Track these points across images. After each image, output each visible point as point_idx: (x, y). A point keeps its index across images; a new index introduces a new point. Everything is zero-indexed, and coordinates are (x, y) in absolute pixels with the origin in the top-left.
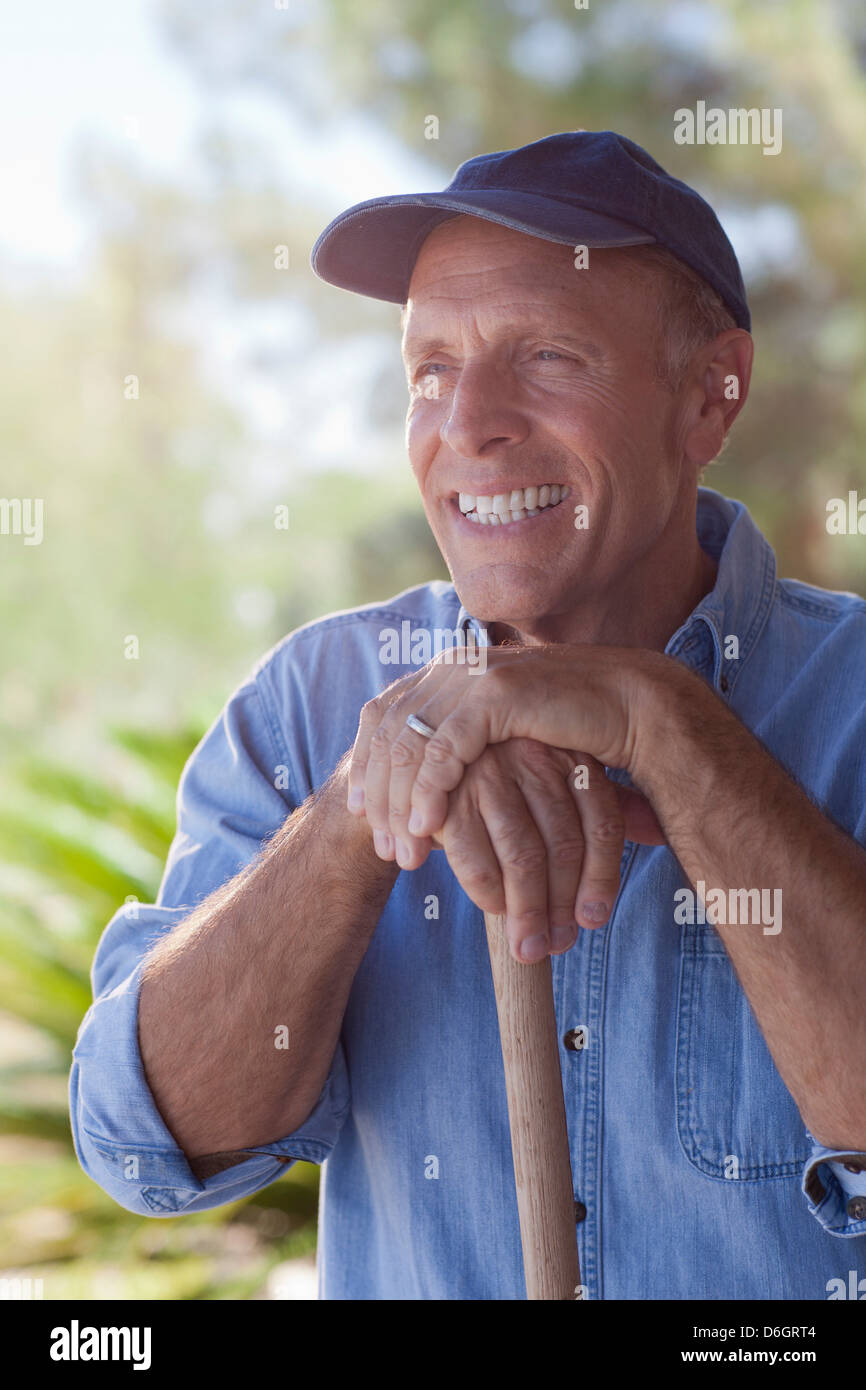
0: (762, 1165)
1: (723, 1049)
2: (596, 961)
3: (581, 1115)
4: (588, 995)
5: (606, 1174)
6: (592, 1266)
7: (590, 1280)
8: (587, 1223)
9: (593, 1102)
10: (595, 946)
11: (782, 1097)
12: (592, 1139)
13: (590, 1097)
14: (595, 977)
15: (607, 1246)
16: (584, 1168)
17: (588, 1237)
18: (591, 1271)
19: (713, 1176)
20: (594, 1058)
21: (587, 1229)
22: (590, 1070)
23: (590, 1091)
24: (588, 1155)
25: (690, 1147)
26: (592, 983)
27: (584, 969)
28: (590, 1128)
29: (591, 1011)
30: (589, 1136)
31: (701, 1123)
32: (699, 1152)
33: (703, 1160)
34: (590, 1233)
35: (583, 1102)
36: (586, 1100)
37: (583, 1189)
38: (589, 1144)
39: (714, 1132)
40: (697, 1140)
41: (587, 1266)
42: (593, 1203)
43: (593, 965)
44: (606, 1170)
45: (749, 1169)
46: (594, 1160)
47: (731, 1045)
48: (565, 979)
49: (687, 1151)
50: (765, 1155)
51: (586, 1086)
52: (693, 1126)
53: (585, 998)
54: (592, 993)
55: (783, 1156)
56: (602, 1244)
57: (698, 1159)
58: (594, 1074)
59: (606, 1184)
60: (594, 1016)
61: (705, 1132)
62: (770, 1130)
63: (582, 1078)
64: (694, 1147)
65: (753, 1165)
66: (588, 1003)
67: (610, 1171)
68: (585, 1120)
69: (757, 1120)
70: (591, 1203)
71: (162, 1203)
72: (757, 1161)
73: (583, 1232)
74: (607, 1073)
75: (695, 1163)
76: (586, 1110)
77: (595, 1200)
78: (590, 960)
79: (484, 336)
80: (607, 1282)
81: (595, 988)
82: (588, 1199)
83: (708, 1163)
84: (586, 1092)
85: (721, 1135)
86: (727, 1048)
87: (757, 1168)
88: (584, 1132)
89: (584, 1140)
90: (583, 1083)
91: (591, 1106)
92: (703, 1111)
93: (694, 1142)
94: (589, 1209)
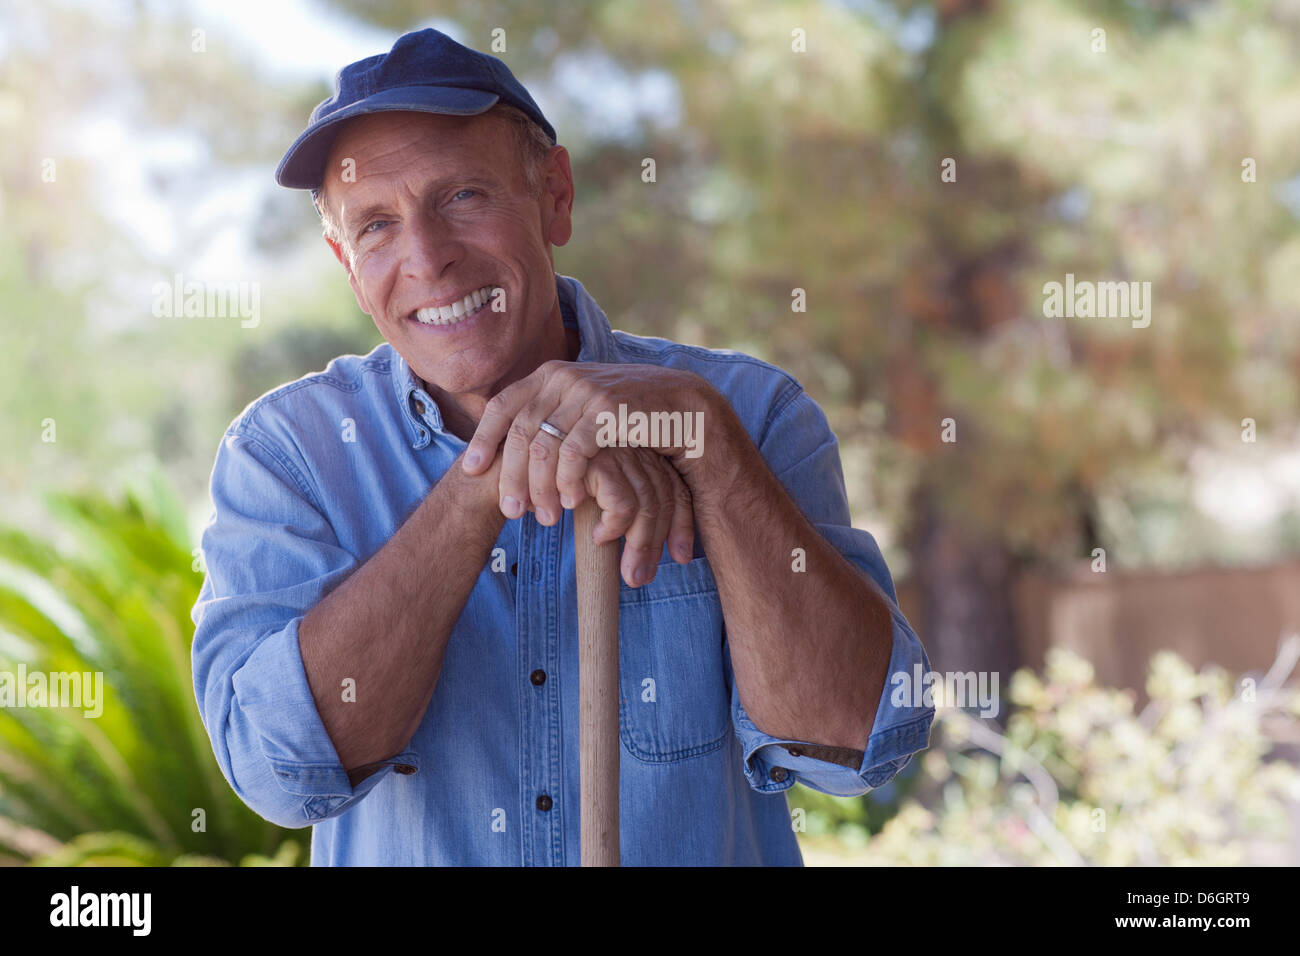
0: (680, 749)
1: (644, 669)
2: (552, 618)
3: (546, 732)
4: (547, 643)
5: (566, 774)
6: (558, 842)
7: (557, 854)
8: (553, 811)
9: (554, 722)
10: (550, 607)
11: (693, 698)
12: (555, 749)
13: (552, 718)
14: (552, 630)
15: (568, 827)
16: (550, 770)
17: (554, 821)
18: (557, 846)
19: (648, 761)
20: (553, 690)
21: (554, 815)
22: (551, 699)
23: (552, 713)
24: (553, 760)
25: (628, 742)
26: (550, 634)
27: (544, 625)
28: (553, 740)
29: (550, 655)
30: (552, 746)
31: (634, 724)
32: (636, 745)
33: (639, 750)
34: (556, 818)
35: (547, 722)
36: (549, 720)
37: (550, 786)
38: (553, 752)
39: (645, 728)
40: (633, 736)
41: (554, 843)
42: (557, 796)
43: (550, 621)
44: (565, 770)
45: (673, 753)
46: (557, 763)
47: (649, 666)
48: (530, 634)
49: (627, 746)
50: (683, 742)
51: (549, 710)
52: (629, 727)
53: (545, 646)
54: (550, 641)
55: (694, 742)
56: (564, 826)
57: (635, 750)
58: (553, 701)
59: (566, 781)
60: (552, 658)
61: (638, 730)
62: (685, 724)
63: (546, 704)
64: (632, 742)
65: (675, 750)
66: (547, 650)
67: (569, 772)
68: (550, 735)
69: (677, 716)
70: (555, 796)
71: (319, 811)
72: (677, 746)
73: (551, 817)
74: (563, 700)
75: (633, 753)
76: (550, 728)
77: (559, 793)
78: (547, 618)
79: (416, 194)
80: (568, 854)
81: (552, 637)
82: (553, 792)
83: (643, 752)
84: (549, 715)
85: (650, 730)
86: (647, 669)
87: (678, 752)
88: (549, 742)
89: (549, 749)
90: (546, 709)
91: (553, 725)
92: (636, 715)
93: (631, 739)
94: (554, 800)
